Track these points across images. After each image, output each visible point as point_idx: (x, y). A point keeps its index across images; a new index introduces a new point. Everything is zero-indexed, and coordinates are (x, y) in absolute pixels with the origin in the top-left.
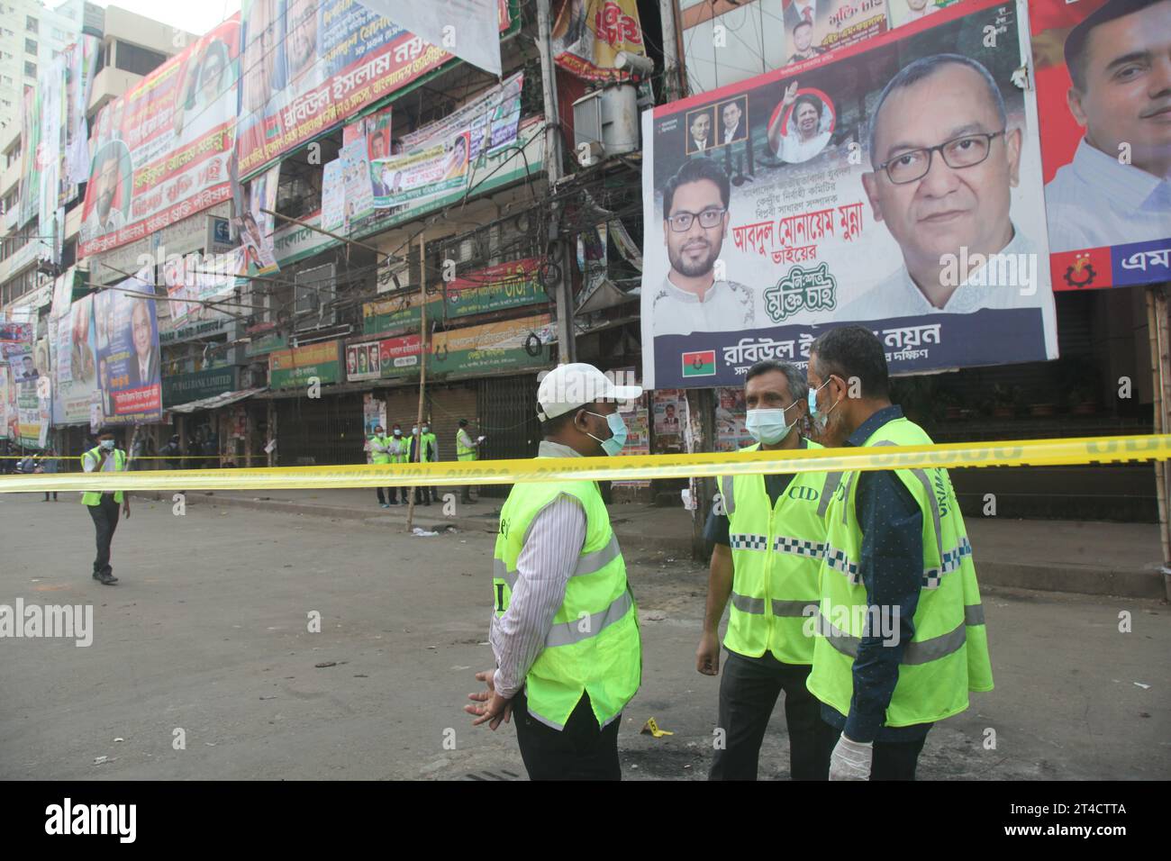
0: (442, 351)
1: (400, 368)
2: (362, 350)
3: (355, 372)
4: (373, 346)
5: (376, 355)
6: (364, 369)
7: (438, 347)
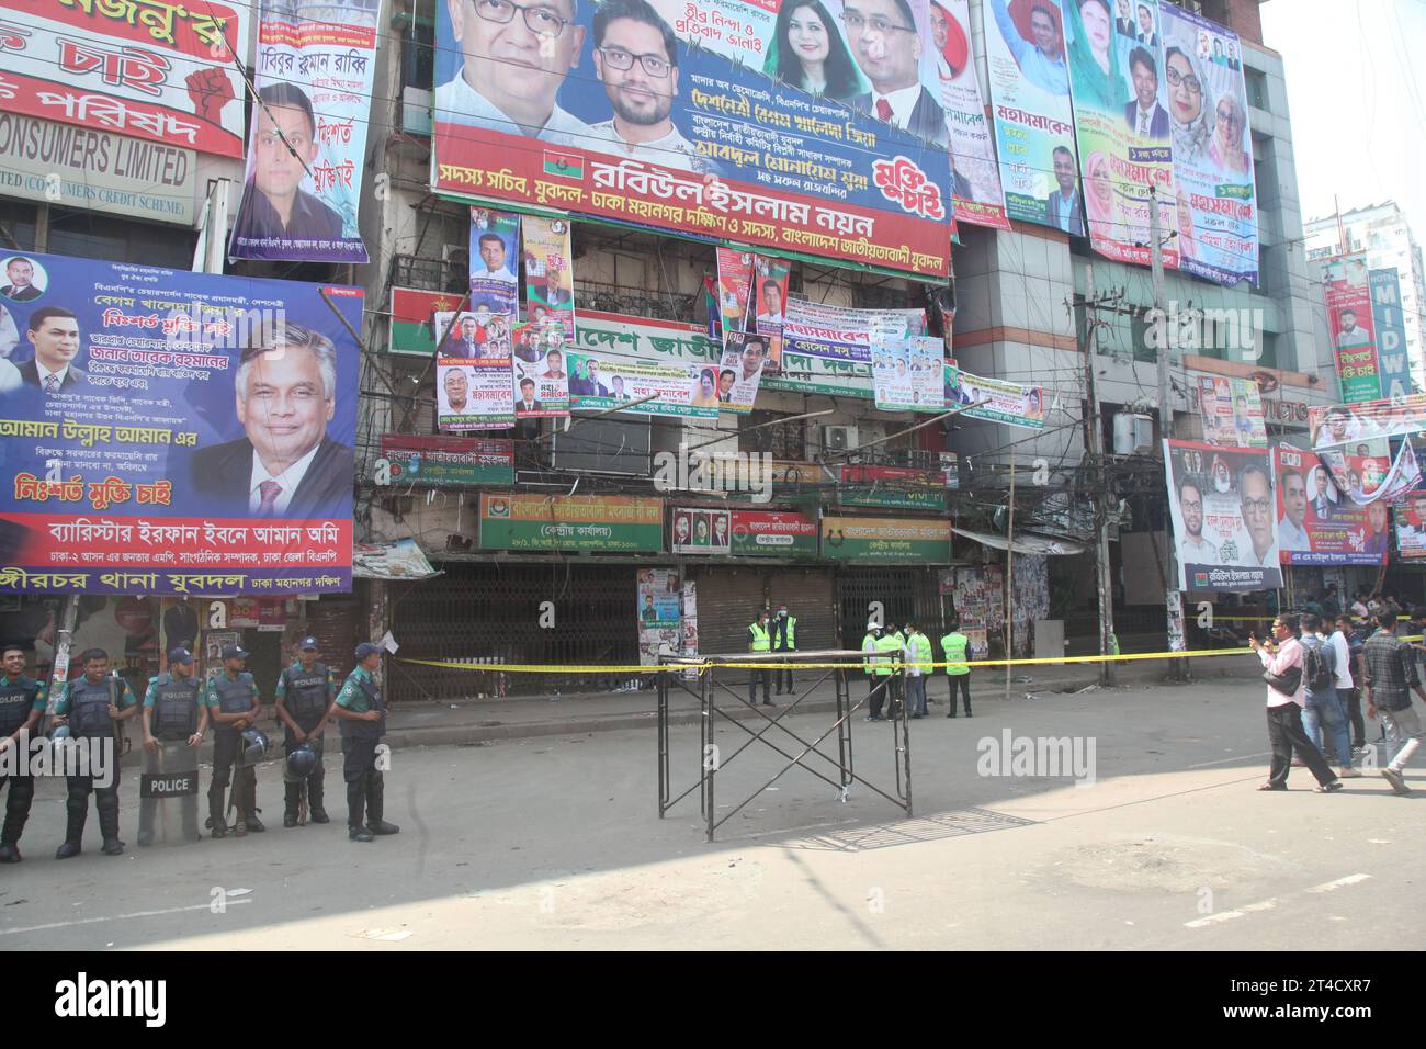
0: (836, 535)
1: (764, 545)
2: (699, 517)
3: (687, 542)
4: (724, 516)
5: (725, 526)
6: (702, 541)
7: (831, 531)
